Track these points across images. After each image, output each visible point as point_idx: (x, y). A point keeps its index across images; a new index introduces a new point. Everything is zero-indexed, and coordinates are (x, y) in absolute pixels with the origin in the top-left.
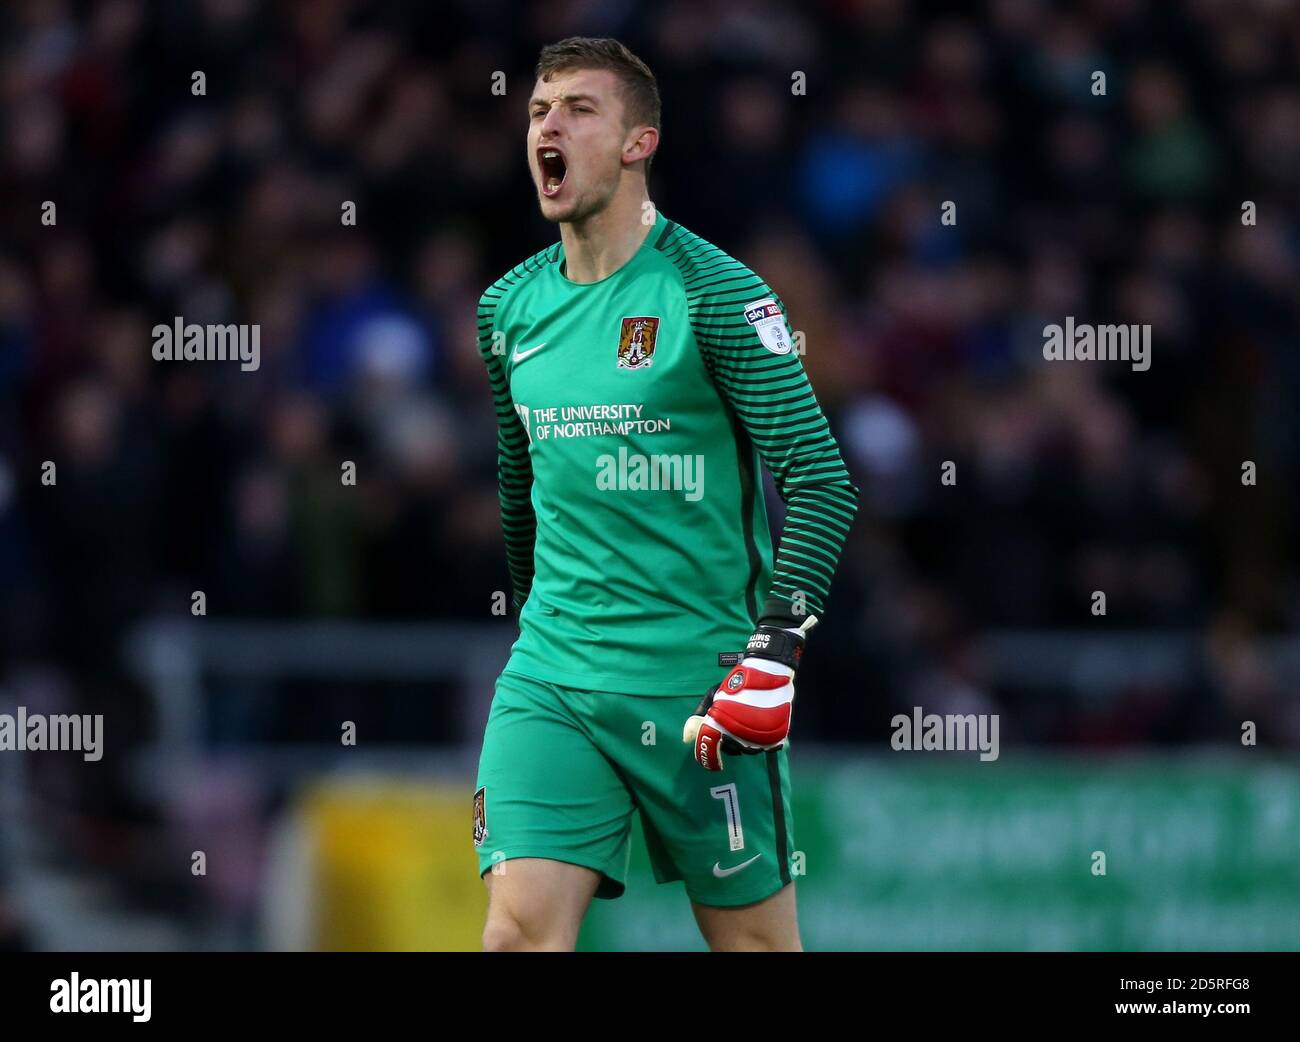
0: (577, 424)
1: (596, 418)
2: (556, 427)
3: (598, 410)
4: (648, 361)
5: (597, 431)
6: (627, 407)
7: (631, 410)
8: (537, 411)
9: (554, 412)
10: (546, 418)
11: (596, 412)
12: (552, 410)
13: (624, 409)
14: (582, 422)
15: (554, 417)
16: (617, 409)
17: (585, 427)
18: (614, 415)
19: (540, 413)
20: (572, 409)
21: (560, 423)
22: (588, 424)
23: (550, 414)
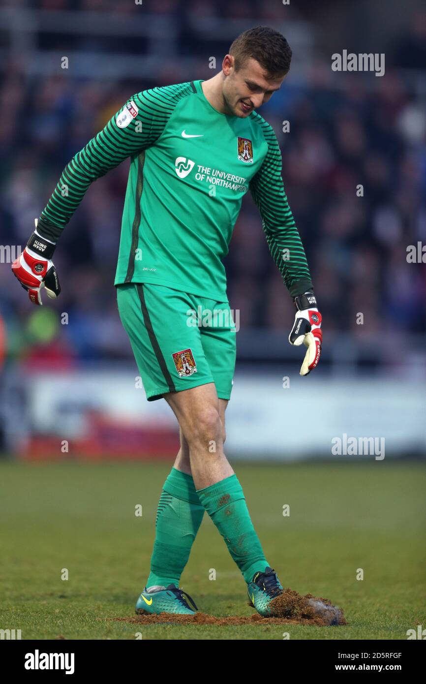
0: (218, 179)
1: (228, 179)
2: (208, 177)
3: (230, 176)
4: (251, 160)
5: (225, 185)
6: (242, 179)
7: (243, 180)
8: (200, 167)
9: (209, 170)
10: (204, 171)
11: (229, 177)
12: (208, 169)
13: (240, 179)
14: (220, 178)
15: (209, 172)
16: (238, 178)
17: (221, 181)
18: (236, 181)
19: (201, 168)
20: (218, 172)
21: (210, 176)
22: (222, 181)
23: (207, 170)
